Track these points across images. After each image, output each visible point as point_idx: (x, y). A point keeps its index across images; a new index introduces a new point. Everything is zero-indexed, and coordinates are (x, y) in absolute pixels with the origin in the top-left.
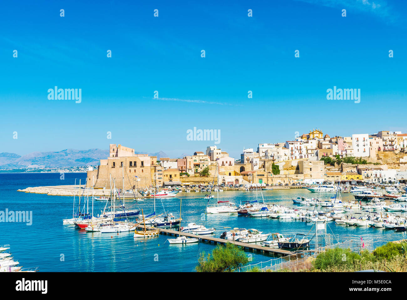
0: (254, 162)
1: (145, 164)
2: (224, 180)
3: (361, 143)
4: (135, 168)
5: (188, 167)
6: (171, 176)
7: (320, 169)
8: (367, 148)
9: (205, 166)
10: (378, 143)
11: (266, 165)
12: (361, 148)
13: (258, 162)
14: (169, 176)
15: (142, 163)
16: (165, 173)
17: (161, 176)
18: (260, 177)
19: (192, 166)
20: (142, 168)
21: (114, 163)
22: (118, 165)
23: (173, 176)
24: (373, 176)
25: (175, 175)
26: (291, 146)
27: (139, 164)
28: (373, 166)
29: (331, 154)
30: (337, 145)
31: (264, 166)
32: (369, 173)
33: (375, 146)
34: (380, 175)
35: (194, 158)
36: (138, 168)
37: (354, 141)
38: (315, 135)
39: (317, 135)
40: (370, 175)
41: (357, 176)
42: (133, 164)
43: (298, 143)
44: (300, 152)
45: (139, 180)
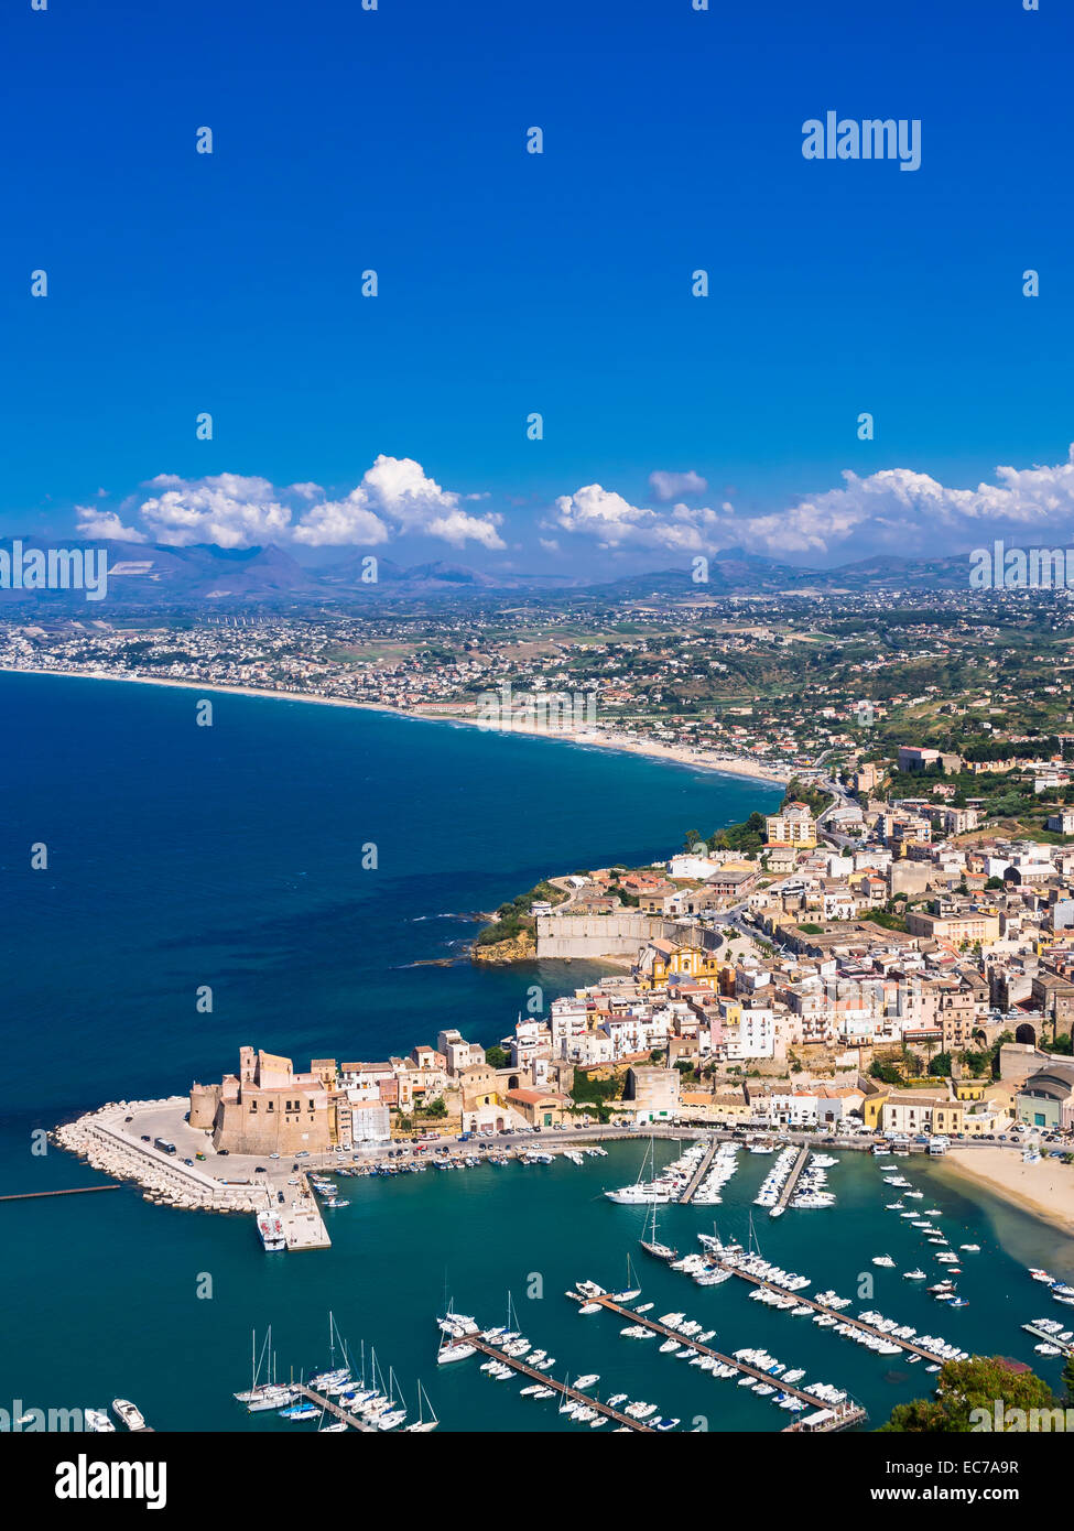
0: (538, 1068)
1: (315, 1104)
2: (474, 1121)
3: (757, 1029)
4: (299, 1115)
5: (401, 1097)
7: (668, 1089)
8: (769, 1039)
9: (438, 1095)
10: (791, 1026)
11: (563, 1076)
12: (757, 1041)
13: (546, 1068)
15: (311, 1103)
17: (348, 1123)
18: (547, 1111)
19: (410, 1094)
20: (311, 1113)
21: (255, 1103)
22: (263, 1107)
24: (772, 1107)
26: (614, 1031)
27: (305, 1105)
28: (775, 1082)
29: (696, 1051)
30: (708, 1033)
31: (557, 1078)
32: (765, 1101)
33: (787, 1035)
34: (787, 1105)
35: (413, 1077)
36: (304, 1114)
37: (744, 1024)
38: (684, 957)
39: (689, 957)
40: (765, 1106)
41: (742, 1108)
42: (293, 1106)
43: (631, 1024)
44: (635, 1046)
45: (305, 1136)
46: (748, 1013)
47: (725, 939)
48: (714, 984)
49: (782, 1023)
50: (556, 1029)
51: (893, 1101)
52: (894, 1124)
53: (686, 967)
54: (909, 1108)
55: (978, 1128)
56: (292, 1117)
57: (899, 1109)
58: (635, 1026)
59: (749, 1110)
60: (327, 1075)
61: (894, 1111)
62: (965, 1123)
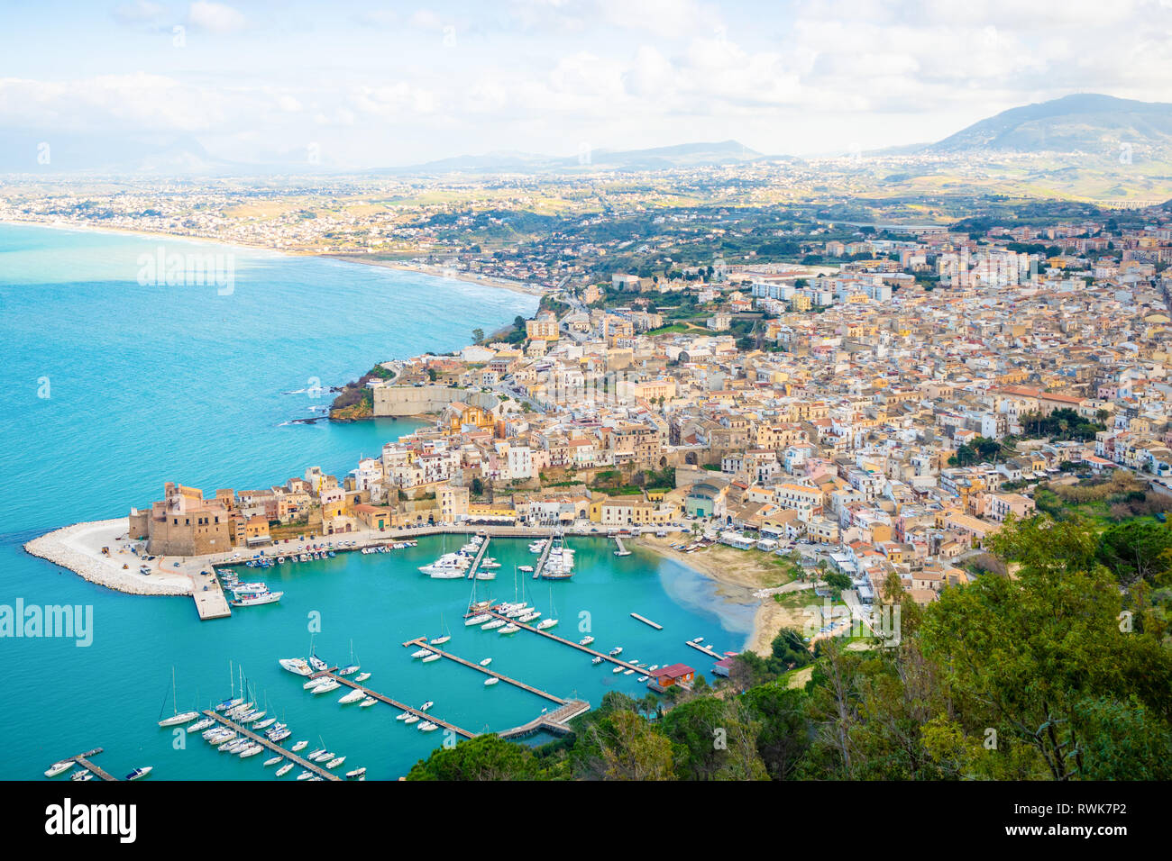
1: (220, 520)
2: (331, 526)
3: (520, 459)
4: (208, 527)
5: (280, 512)
6: (256, 529)
7: (462, 501)
8: (528, 465)
9: (304, 511)
10: (542, 457)
11: (391, 495)
12: (520, 467)
13: (379, 490)
14: (254, 530)
15: (217, 518)
16: (249, 527)
17: (243, 531)
18: (380, 518)
19: (286, 510)
20: (217, 526)
21: (176, 521)
22: (182, 522)
23: (260, 529)
24: (530, 510)
25: (263, 528)
27: (212, 521)
28: (532, 494)
29: (480, 475)
30: (488, 463)
31: (387, 496)
32: (525, 507)
33: (539, 463)
34: (539, 509)
35: (288, 499)
36: (211, 526)
37: (511, 456)
38: (471, 414)
39: (475, 413)
40: (525, 510)
41: (510, 511)
42: (203, 521)
43: (436, 459)
44: (439, 471)
45: (213, 542)
46: (515, 449)
47: (500, 401)
48: (491, 431)
49: (536, 455)
50: (386, 464)
51: (607, 504)
52: (608, 518)
53: (473, 420)
54: (618, 508)
55: (661, 519)
56: (203, 529)
57: (611, 508)
58: (439, 459)
59: (514, 512)
60: (228, 499)
61: (608, 510)
62: (653, 516)
